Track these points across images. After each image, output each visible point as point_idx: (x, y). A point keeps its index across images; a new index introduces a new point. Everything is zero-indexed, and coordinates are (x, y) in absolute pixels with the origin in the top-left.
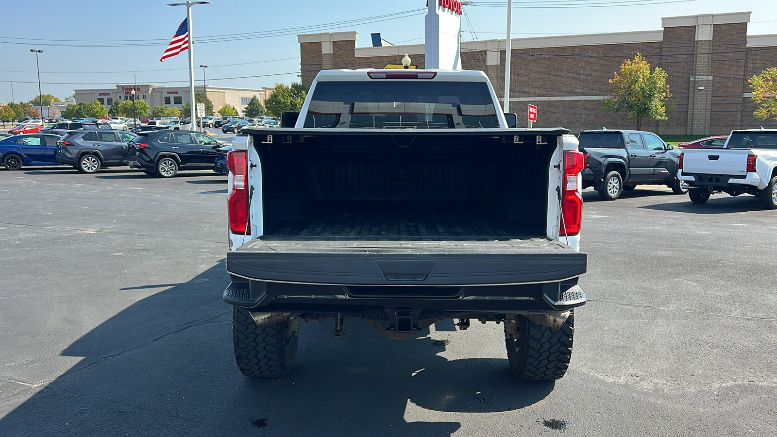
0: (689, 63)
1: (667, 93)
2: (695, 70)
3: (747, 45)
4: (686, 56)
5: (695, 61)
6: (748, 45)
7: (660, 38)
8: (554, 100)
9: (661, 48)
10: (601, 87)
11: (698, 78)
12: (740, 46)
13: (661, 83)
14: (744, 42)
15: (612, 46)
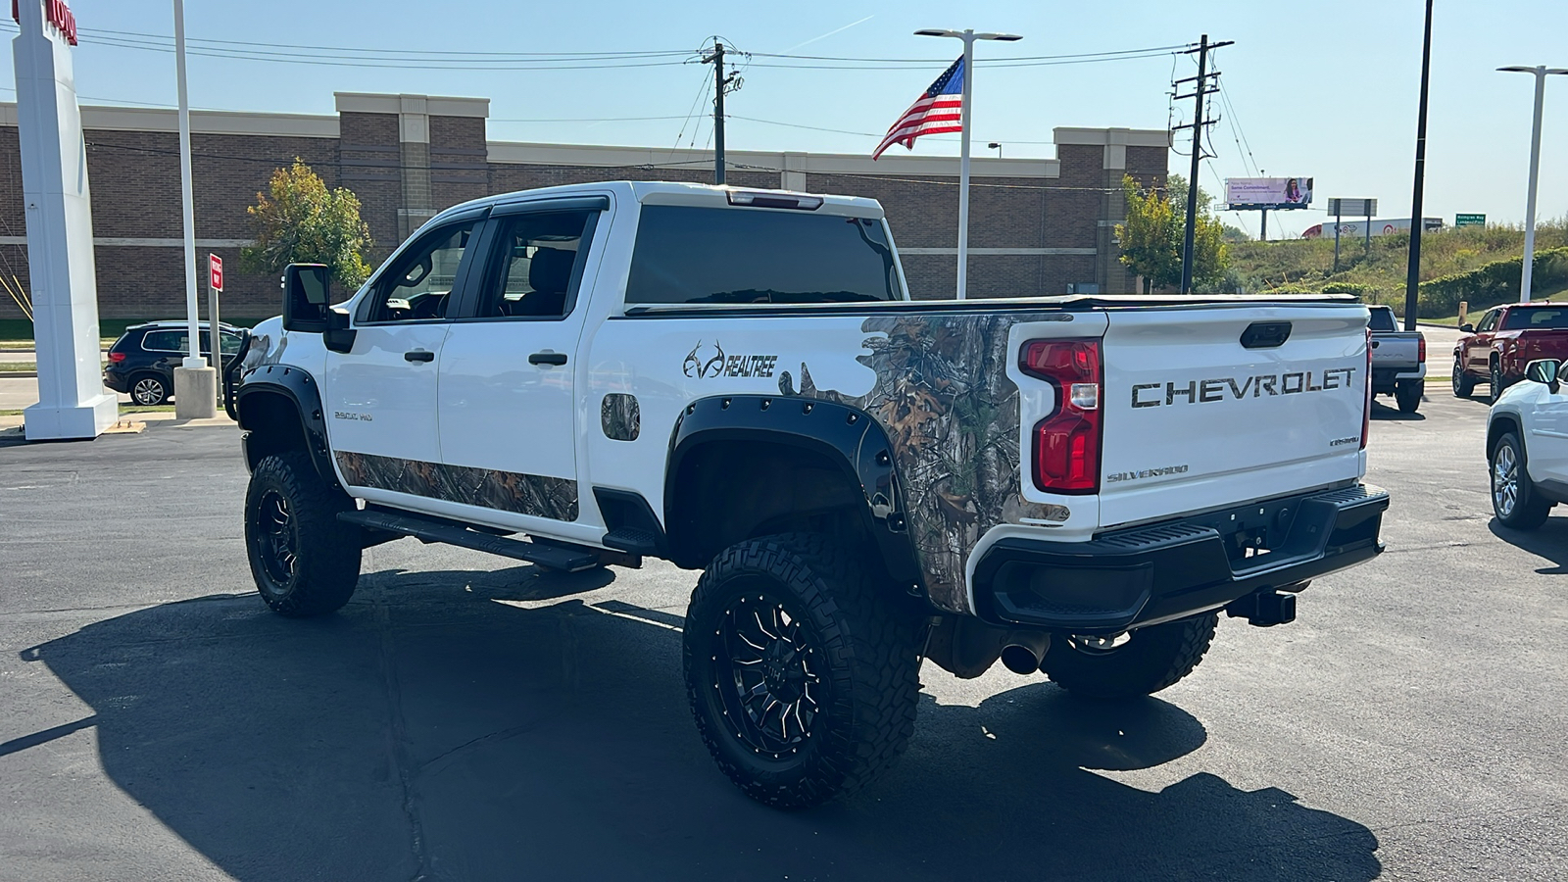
0: (393, 183)
1: (364, 238)
2: (406, 198)
3: (488, 158)
4: (386, 170)
5: (403, 180)
6: (490, 159)
7: (335, 132)
8: (120, 244)
9: (337, 150)
10: (225, 221)
11: (412, 213)
12: (478, 158)
13: (353, 217)
14: (483, 153)
15: (240, 138)
